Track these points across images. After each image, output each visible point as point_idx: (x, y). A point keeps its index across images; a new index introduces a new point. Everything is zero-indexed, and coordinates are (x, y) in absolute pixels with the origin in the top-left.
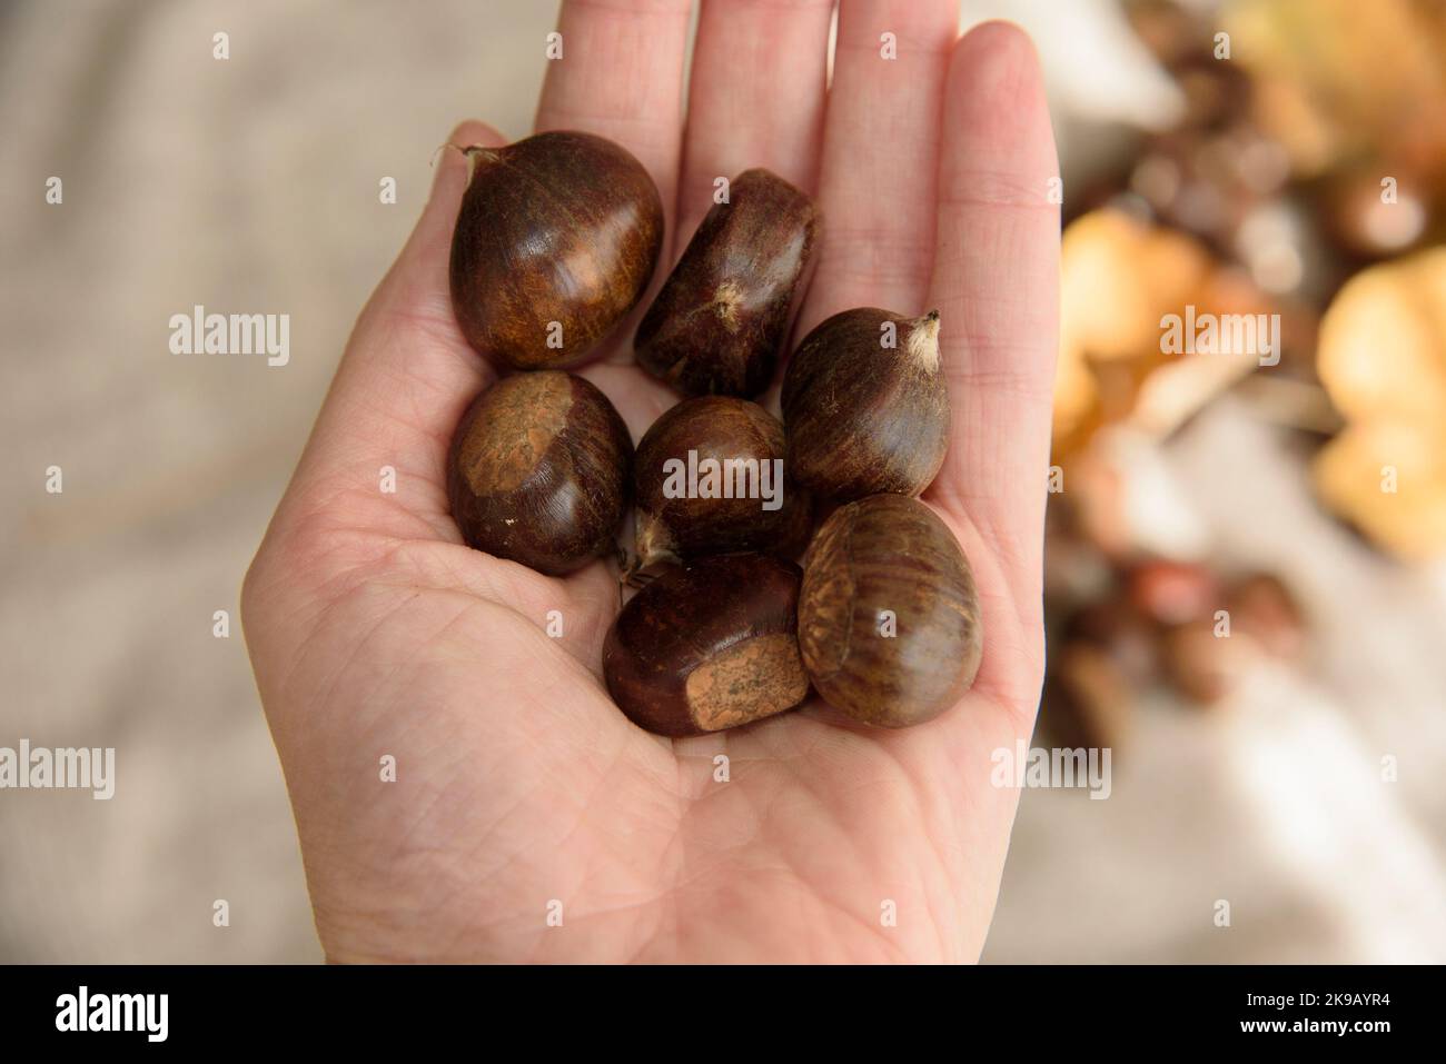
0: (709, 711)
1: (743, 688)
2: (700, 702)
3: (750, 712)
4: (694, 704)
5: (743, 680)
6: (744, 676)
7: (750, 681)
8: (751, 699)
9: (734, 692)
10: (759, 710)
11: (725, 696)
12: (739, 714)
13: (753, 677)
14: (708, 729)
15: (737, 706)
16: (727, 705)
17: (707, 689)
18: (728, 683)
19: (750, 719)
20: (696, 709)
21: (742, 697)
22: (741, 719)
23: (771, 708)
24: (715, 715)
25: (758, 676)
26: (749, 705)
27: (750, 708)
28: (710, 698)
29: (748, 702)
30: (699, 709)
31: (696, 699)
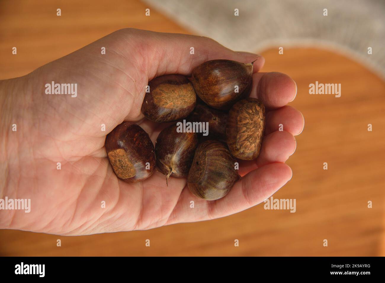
0: (113, 155)
1: (121, 163)
2: (116, 153)
3: (114, 164)
4: (115, 151)
5: (122, 163)
6: (124, 163)
7: (122, 165)
8: (118, 165)
9: (119, 161)
10: (115, 167)
11: (118, 158)
12: (113, 162)
13: (124, 165)
14: (109, 154)
15: (115, 161)
16: (116, 159)
17: (119, 154)
18: (121, 159)
19: (112, 164)
20: (114, 151)
21: (118, 163)
22: (112, 162)
23: (116, 169)
24: (113, 156)
25: (124, 167)
26: (116, 164)
27: (115, 165)
28: (117, 155)
29: (117, 164)
30: (114, 152)
31: (117, 151)
